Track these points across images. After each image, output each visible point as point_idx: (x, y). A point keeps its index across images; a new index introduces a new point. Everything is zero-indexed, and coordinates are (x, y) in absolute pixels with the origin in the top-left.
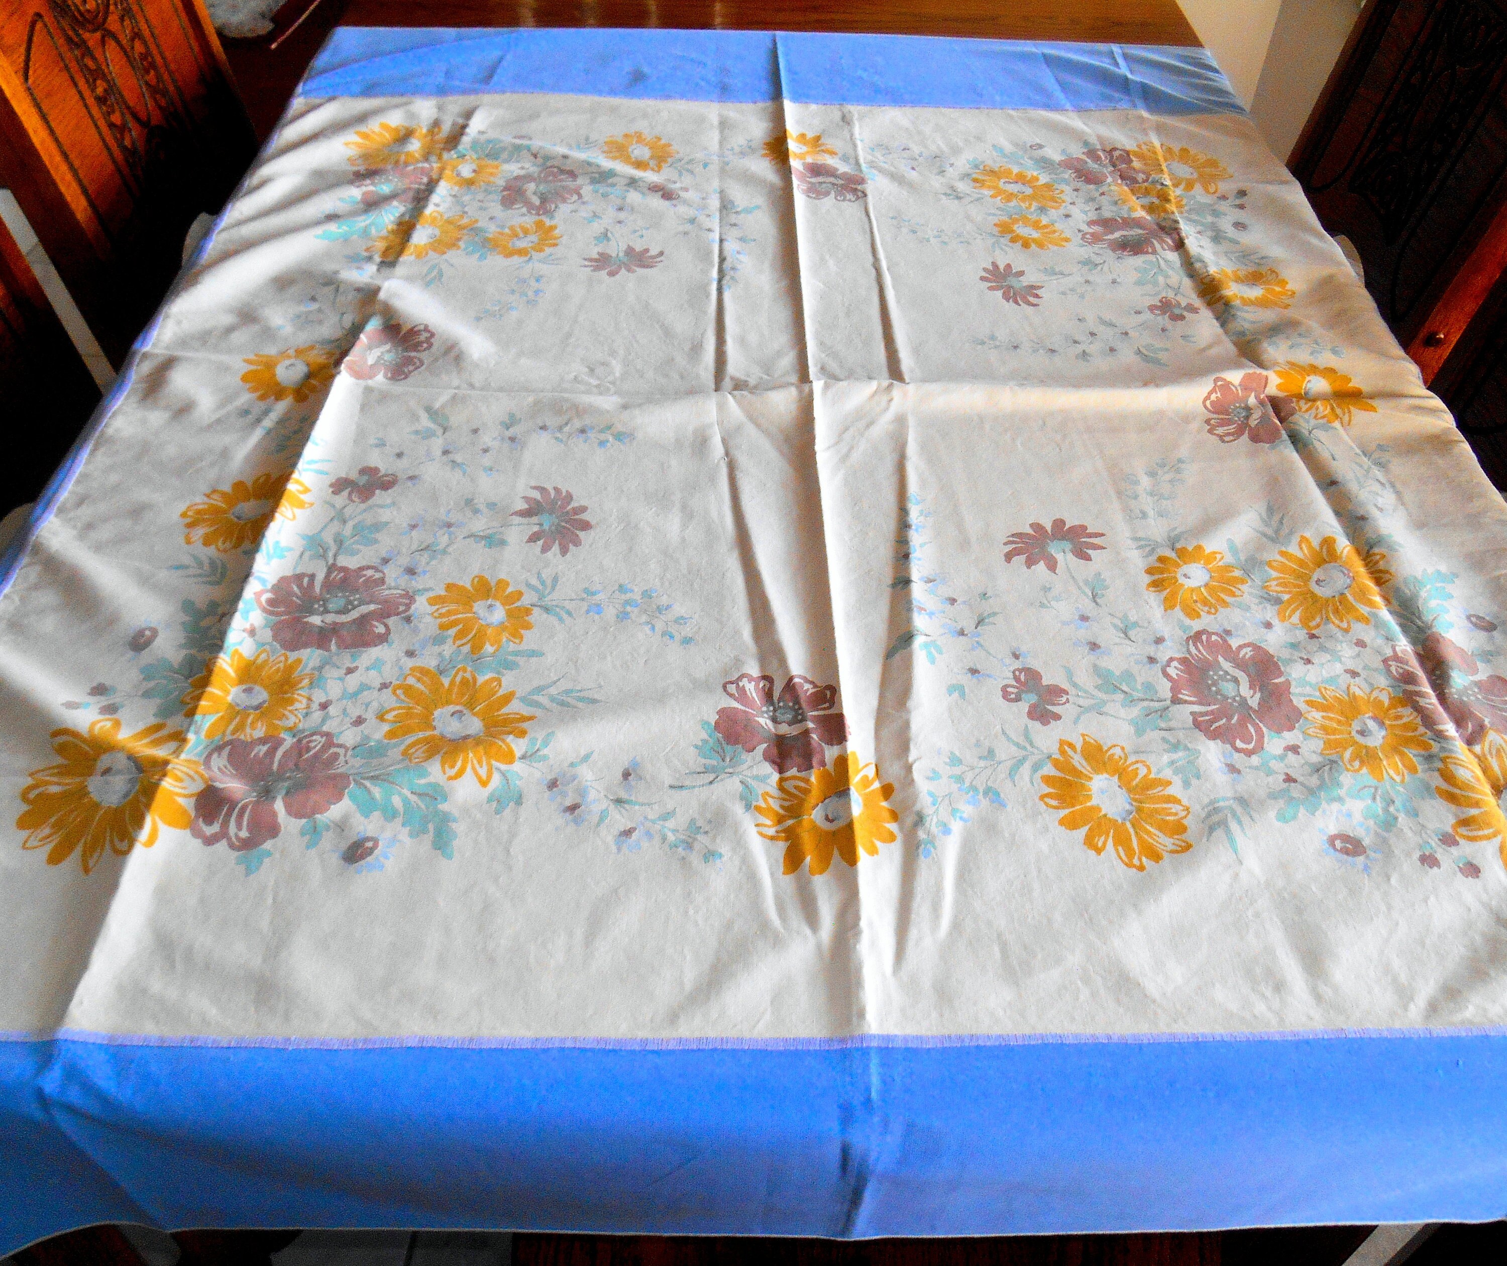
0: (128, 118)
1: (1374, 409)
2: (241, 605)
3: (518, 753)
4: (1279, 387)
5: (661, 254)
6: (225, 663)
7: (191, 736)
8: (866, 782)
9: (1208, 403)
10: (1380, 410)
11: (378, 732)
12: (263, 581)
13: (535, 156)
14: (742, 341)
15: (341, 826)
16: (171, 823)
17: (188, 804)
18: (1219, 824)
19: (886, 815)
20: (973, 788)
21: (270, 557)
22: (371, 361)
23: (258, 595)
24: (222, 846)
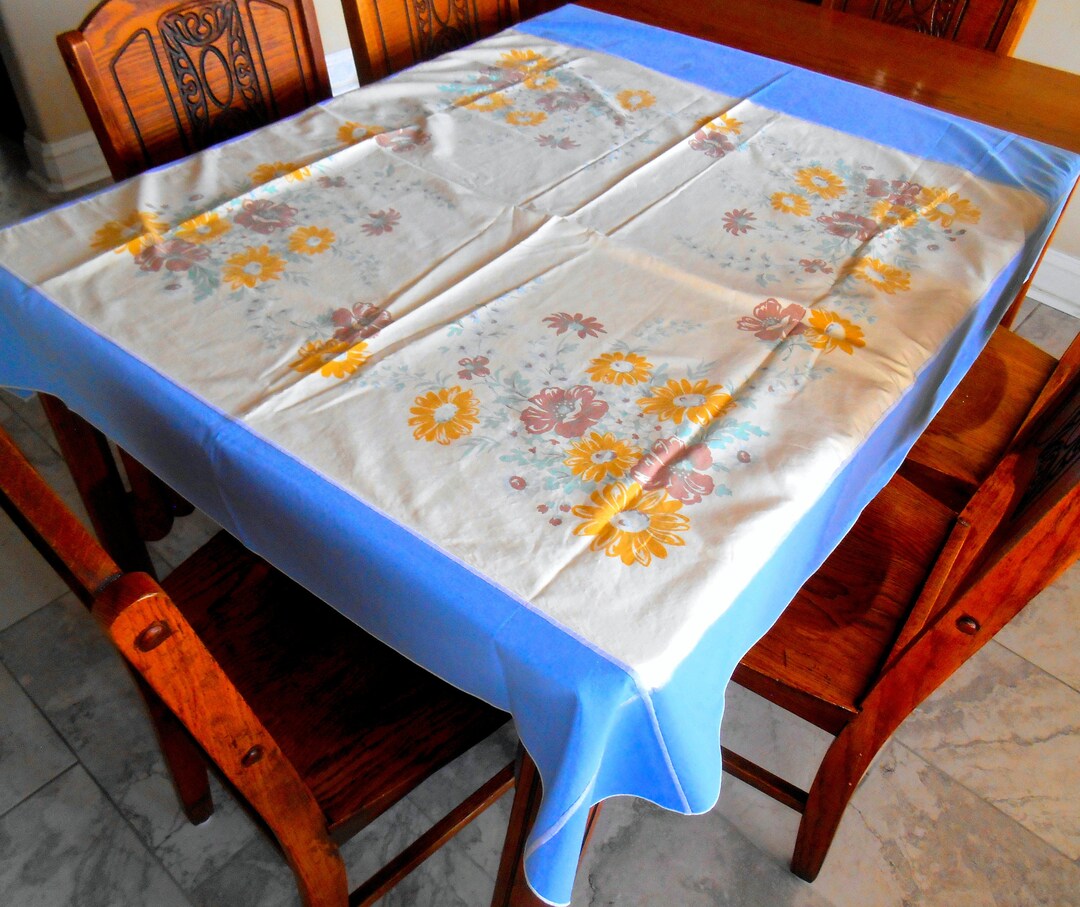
0: (433, 18)
1: (851, 352)
2: (234, 200)
3: (257, 285)
4: (810, 320)
5: (579, 145)
6: (208, 216)
7: (170, 232)
8: (360, 356)
9: (757, 310)
10: (854, 355)
11: (225, 258)
12: (253, 196)
13: (581, 85)
14: (560, 192)
15: (177, 278)
16: (130, 250)
17: (142, 247)
18: (472, 444)
19: (350, 369)
20: (397, 381)
21: (266, 190)
22: (394, 140)
23: (245, 200)
24: (139, 266)
